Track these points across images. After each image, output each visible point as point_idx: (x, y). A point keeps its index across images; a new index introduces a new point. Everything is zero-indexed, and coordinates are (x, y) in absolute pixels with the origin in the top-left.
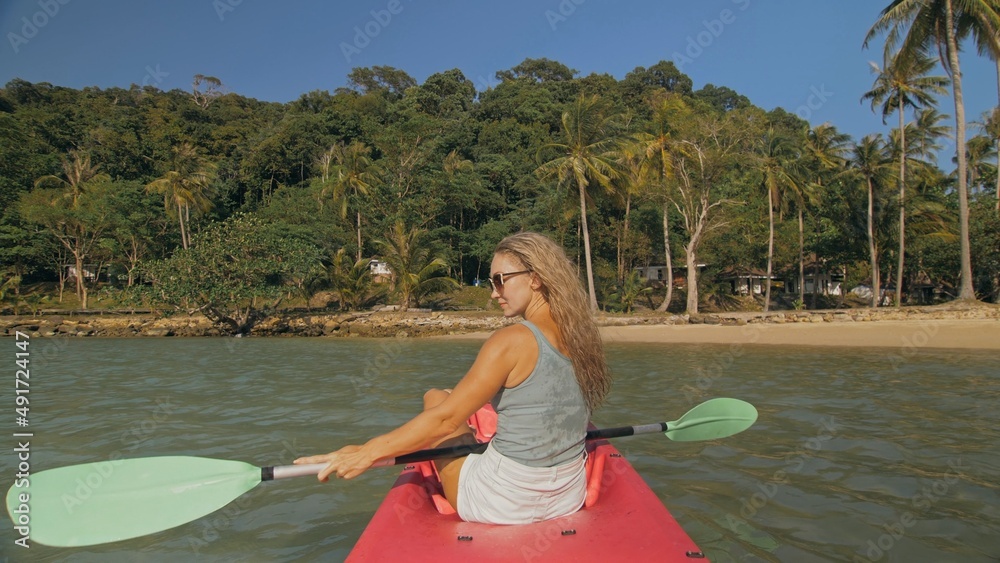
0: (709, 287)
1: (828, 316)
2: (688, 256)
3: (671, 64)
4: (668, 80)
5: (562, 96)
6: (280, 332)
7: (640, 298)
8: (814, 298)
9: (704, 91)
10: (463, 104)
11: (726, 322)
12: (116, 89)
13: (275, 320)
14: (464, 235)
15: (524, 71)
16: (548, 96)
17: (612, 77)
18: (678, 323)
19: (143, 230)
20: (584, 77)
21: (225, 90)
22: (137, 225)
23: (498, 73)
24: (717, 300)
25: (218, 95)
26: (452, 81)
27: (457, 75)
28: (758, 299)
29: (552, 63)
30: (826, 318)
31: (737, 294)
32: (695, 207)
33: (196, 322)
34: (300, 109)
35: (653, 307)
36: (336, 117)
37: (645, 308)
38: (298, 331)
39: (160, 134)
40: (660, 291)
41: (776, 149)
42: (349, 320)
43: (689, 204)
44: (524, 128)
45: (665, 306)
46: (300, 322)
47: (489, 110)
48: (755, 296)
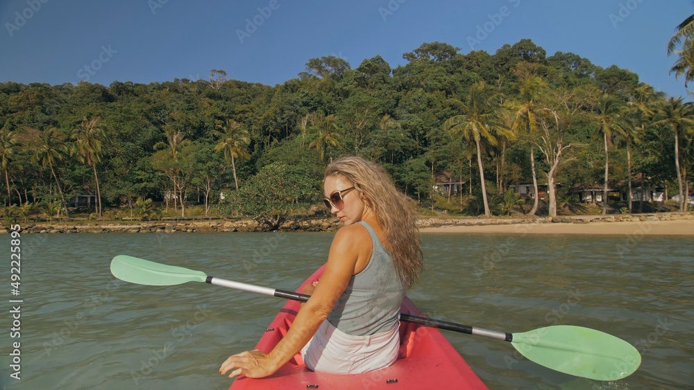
0: (564, 198)
1: (643, 218)
2: (549, 180)
3: (529, 41)
4: (527, 52)
5: (452, 70)
6: (296, 229)
7: (515, 206)
8: (641, 204)
9: (555, 57)
10: (383, 79)
11: (576, 221)
12: (167, 82)
13: (292, 222)
14: (397, 169)
15: (422, 51)
16: (443, 71)
17: (486, 53)
18: (544, 222)
19: (213, 172)
20: (466, 54)
21: (228, 78)
22: (210, 169)
23: (404, 55)
24: (569, 207)
25: (224, 81)
26: (376, 64)
27: (379, 60)
28: (600, 206)
29: (442, 45)
30: (642, 219)
31: (584, 202)
32: (553, 148)
33: (247, 224)
34: (284, 91)
35: (524, 212)
36: (307, 95)
37: (518, 213)
38: (305, 229)
39: (208, 113)
40: (529, 201)
41: (609, 109)
42: (336, 222)
43: (549, 146)
44: (428, 95)
45: (534, 211)
46: (305, 224)
47: (405, 83)
48: (597, 203)
